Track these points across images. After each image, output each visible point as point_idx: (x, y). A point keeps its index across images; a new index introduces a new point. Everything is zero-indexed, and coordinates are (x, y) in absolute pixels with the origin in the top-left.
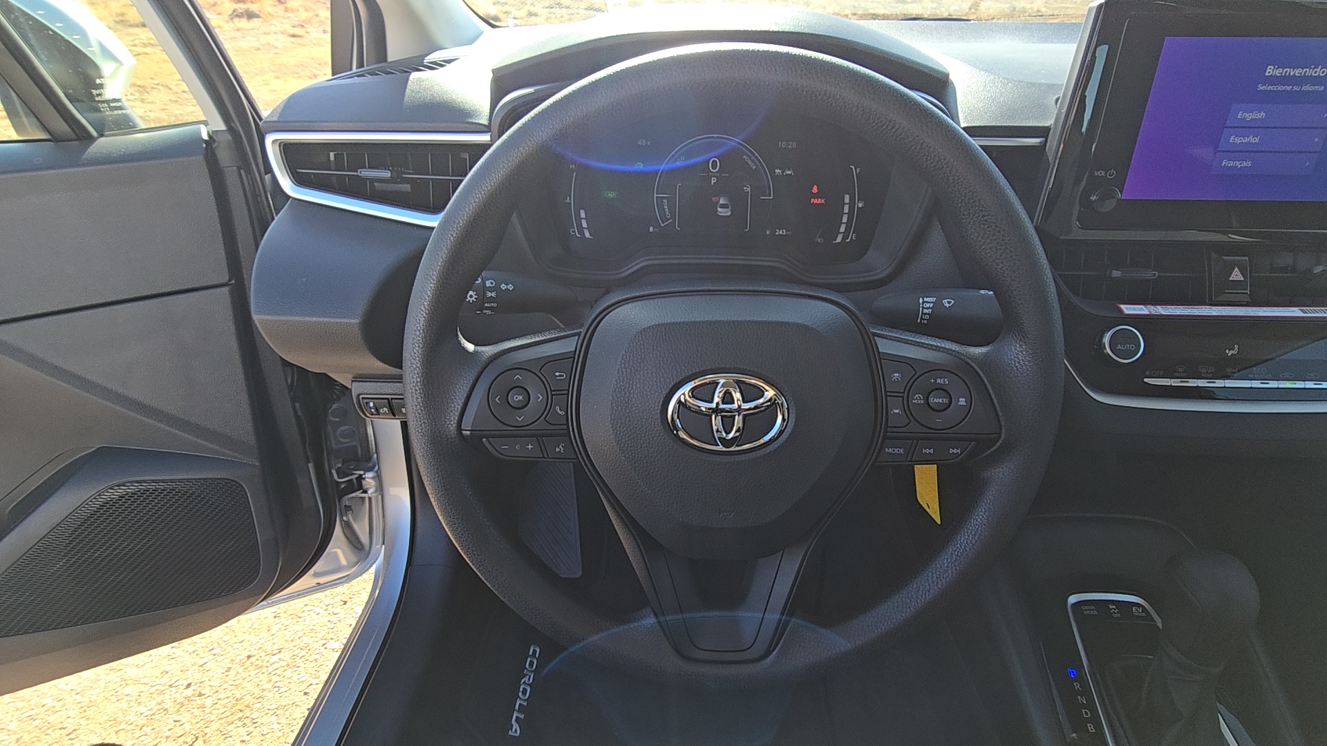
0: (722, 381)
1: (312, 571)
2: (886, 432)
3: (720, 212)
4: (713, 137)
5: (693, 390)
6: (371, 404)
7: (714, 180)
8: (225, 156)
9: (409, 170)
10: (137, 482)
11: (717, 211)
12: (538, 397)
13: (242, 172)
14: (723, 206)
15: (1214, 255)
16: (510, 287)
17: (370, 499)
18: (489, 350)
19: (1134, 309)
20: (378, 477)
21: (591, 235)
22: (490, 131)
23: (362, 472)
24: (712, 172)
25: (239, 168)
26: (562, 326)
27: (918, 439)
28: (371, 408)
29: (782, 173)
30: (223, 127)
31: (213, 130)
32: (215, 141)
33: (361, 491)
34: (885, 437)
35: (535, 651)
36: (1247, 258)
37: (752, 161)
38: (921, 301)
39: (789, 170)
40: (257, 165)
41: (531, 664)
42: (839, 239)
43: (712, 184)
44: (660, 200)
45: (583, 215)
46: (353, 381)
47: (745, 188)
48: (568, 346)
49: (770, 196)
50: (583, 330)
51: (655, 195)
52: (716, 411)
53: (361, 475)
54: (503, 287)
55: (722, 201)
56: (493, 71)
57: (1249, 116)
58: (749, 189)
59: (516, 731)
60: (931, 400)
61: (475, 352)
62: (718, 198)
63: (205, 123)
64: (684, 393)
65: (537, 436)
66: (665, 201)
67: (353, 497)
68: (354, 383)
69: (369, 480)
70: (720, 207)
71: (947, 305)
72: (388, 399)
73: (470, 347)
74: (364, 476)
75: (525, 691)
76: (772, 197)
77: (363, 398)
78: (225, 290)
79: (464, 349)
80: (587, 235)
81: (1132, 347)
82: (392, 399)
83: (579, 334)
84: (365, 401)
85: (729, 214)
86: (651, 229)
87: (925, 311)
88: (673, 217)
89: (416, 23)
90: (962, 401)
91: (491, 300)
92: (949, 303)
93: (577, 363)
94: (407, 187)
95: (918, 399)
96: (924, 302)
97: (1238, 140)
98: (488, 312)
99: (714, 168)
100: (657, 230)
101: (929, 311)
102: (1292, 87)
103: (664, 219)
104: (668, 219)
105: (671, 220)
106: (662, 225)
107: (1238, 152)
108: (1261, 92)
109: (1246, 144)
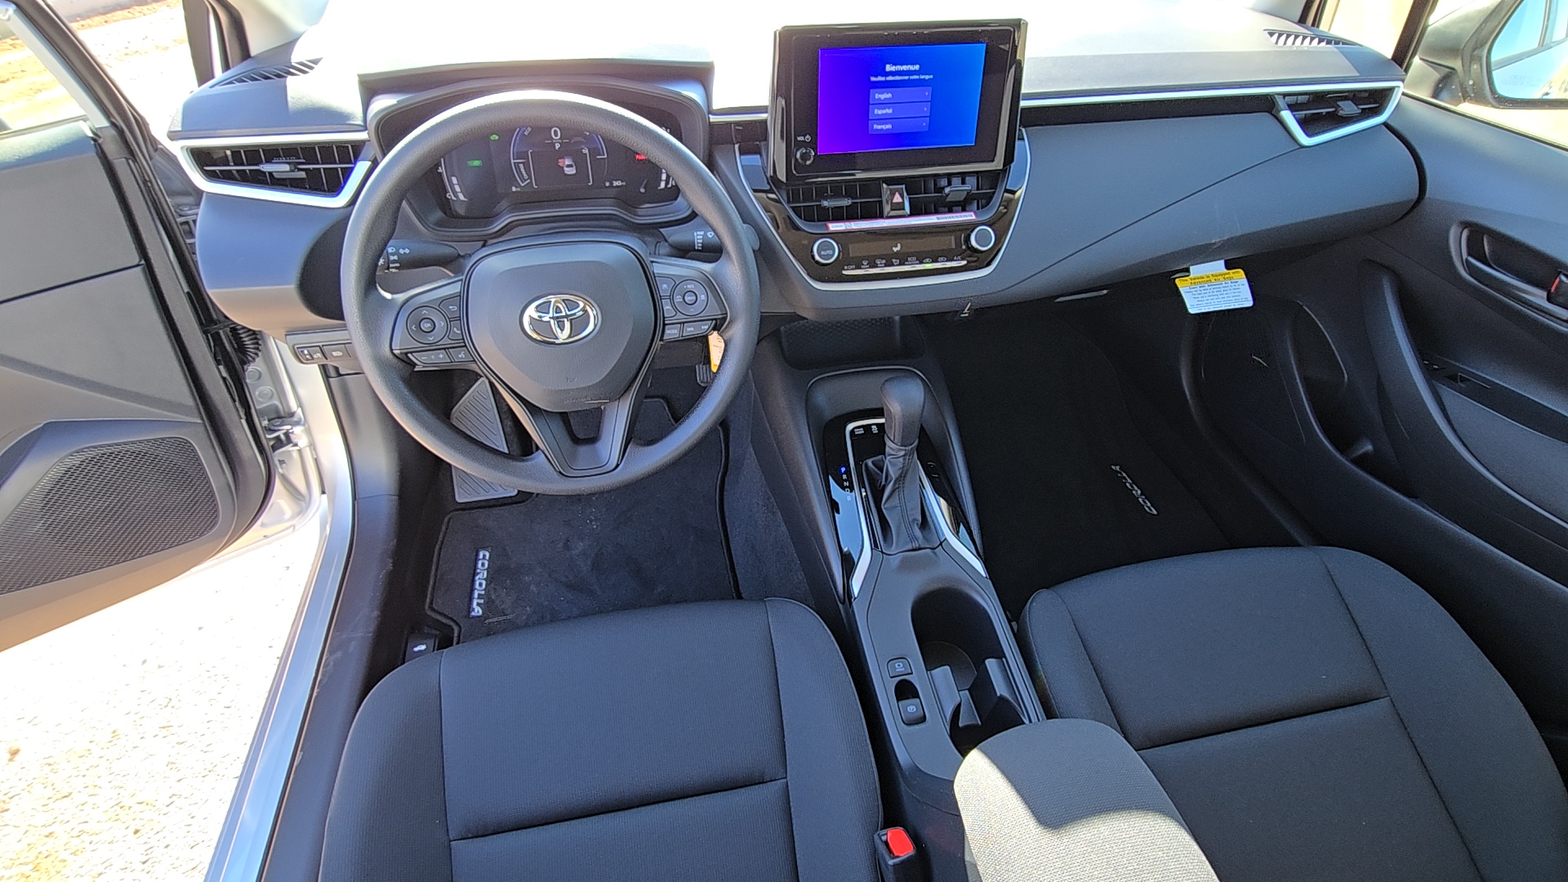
0: (553, 300)
1: (259, 522)
2: (664, 321)
3: (567, 171)
5: (537, 307)
6: (306, 352)
7: (557, 146)
8: (112, 149)
9: (300, 158)
10: (94, 447)
11: (565, 170)
12: (441, 324)
13: (130, 161)
14: (569, 166)
15: (885, 186)
16: (407, 251)
17: (300, 451)
18: (401, 297)
19: (837, 227)
20: (309, 432)
21: (465, 197)
22: (366, 129)
23: (289, 427)
24: (554, 139)
25: (127, 159)
26: (452, 275)
27: (684, 323)
28: (306, 355)
30: (105, 123)
31: (97, 126)
32: (100, 137)
33: (291, 445)
34: (664, 325)
35: (484, 556)
36: (904, 186)
38: (695, 234)
40: (143, 155)
41: (483, 565)
42: (663, 185)
43: (557, 149)
44: (517, 165)
45: (454, 180)
46: (286, 335)
47: (583, 150)
48: (456, 288)
49: (604, 155)
50: (464, 277)
51: (512, 161)
52: (553, 318)
53: (288, 430)
54: (402, 251)
55: (567, 162)
56: (359, 76)
57: (883, 97)
58: (587, 151)
59: (478, 612)
60: (686, 298)
61: (393, 299)
62: (563, 160)
63: (84, 119)
64: (531, 311)
65: (445, 349)
66: (521, 165)
67: (283, 452)
68: (288, 337)
69: (298, 432)
70: (566, 167)
71: (710, 236)
72: (319, 346)
73: (388, 296)
74: (291, 431)
75: (480, 585)
76: (606, 156)
77: (298, 348)
78: (139, 268)
79: (384, 298)
80: (462, 197)
81: (830, 252)
82: (323, 346)
83: (461, 280)
84: (300, 350)
85: (574, 172)
86: (514, 189)
87: (699, 241)
88: (530, 178)
89: (272, 20)
90: (703, 297)
91: (394, 262)
92: (711, 234)
93: (463, 299)
94: (303, 175)
95: (678, 299)
96: (697, 235)
97: (880, 112)
98: (394, 270)
99: (556, 136)
100: (519, 189)
101: (701, 241)
102: (906, 78)
103: (523, 180)
104: (526, 180)
105: (529, 181)
106: (522, 185)
107: (883, 119)
108: (886, 81)
109: (887, 114)
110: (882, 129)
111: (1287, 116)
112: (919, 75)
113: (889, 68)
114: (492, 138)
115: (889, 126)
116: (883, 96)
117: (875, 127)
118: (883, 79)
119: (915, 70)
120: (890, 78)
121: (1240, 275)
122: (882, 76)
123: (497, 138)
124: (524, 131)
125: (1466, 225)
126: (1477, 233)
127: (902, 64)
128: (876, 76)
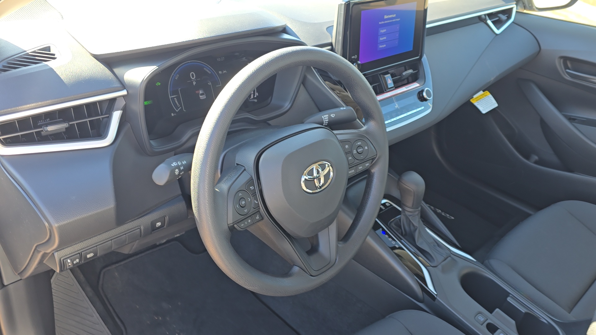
0: (315, 167)
2: (349, 166)
3: (202, 98)
4: (189, 62)
5: (308, 173)
6: (69, 261)
7: (194, 83)
11: (200, 97)
14: (202, 94)
15: (382, 76)
16: (185, 162)
22: (125, 88)
24: (192, 79)
27: (357, 165)
28: (69, 263)
29: (222, 72)
36: (390, 75)
37: (209, 70)
39: (224, 70)
43: (194, 85)
44: (173, 99)
47: (209, 83)
48: (248, 175)
51: (170, 97)
54: (183, 163)
55: (201, 92)
58: (211, 84)
60: (358, 150)
62: (198, 91)
65: (251, 216)
66: (175, 99)
70: (201, 95)
71: (333, 117)
72: (79, 253)
77: (64, 259)
85: (205, 97)
86: (173, 115)
87: (326, 121)
88: (181, 106)
90: (366, 148)
91: (182, 171)
92: (333, 115)
95: (355, 152)
96: (324, 117)
97: (382, 39)
98: (180, 177)
99: (193, 77)
100: (175, 114)
101: (328, 120)
102: (391, 21)
103: (177, 108)
104: (179, 107)
105: (181, 108)
106: (177, 111)
107: (383, 42)
108: (384, 24)
109: (384, 39)
110: (382, 47)
111: (489, 22)
112: (395, 19)
113: (386, 17)
114: (156, 84)
115: (385, 46)
116: (383, 31)
117: (381, 46)
118: (383, 22)
119: (394, 17)
120: (386, 22)
121: (487, 93)
122: (383, 21)
123: (160, 84)
124: (175, 77)
125: (562, 57)
126: (565, 59)
127: (390, 15)
128: (381, 22)
